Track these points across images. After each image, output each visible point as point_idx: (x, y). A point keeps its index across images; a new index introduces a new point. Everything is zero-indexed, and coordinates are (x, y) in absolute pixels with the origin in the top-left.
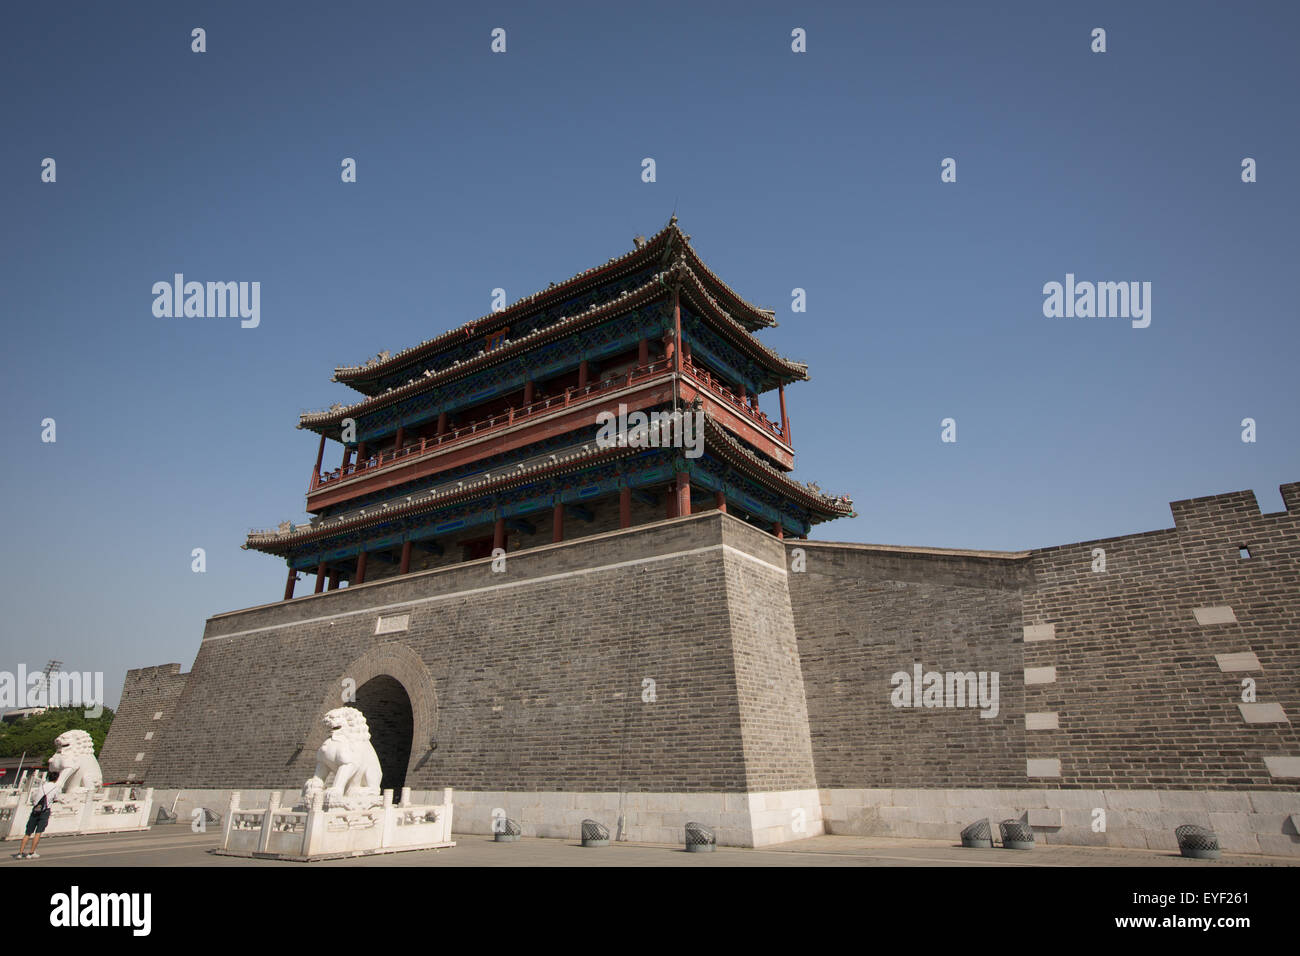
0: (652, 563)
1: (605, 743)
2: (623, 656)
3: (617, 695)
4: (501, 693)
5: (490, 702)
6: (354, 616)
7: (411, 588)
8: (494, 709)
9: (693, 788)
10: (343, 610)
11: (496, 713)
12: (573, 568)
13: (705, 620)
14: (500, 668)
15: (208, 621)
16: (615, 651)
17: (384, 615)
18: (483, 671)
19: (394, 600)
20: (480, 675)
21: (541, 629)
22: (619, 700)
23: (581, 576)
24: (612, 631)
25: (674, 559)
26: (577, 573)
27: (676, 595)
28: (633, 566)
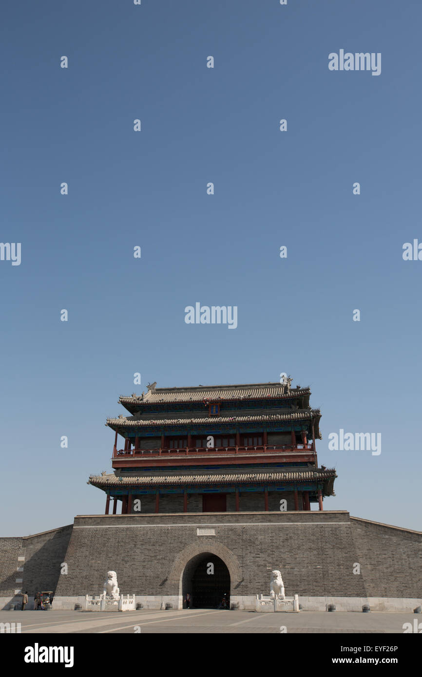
0: (325, 524)
1: (317, 582)
2: (318, 554)
3: (318, 567)
4: (270, 563)
5: (265, 566)
6: (182, 526)
7: (214, 519)
8: (268, 568)
9: (350, 596)
10: (174, 523)
11: (269, 570)
12: (293, 521)
13: (347, 546)
14: (267, 554)
15: (75, 518)
16: (315, 552)
17: (200, 528)
18: (259, 554)
19: (205, 523)
20: (258, 556)
21: (283, 542)
22: (319, 568)
23: (297, 525)
24: (313, 545)
25: (333, 524)
26: (295, 523)
27: (335, 536)
28: (318, 525)
